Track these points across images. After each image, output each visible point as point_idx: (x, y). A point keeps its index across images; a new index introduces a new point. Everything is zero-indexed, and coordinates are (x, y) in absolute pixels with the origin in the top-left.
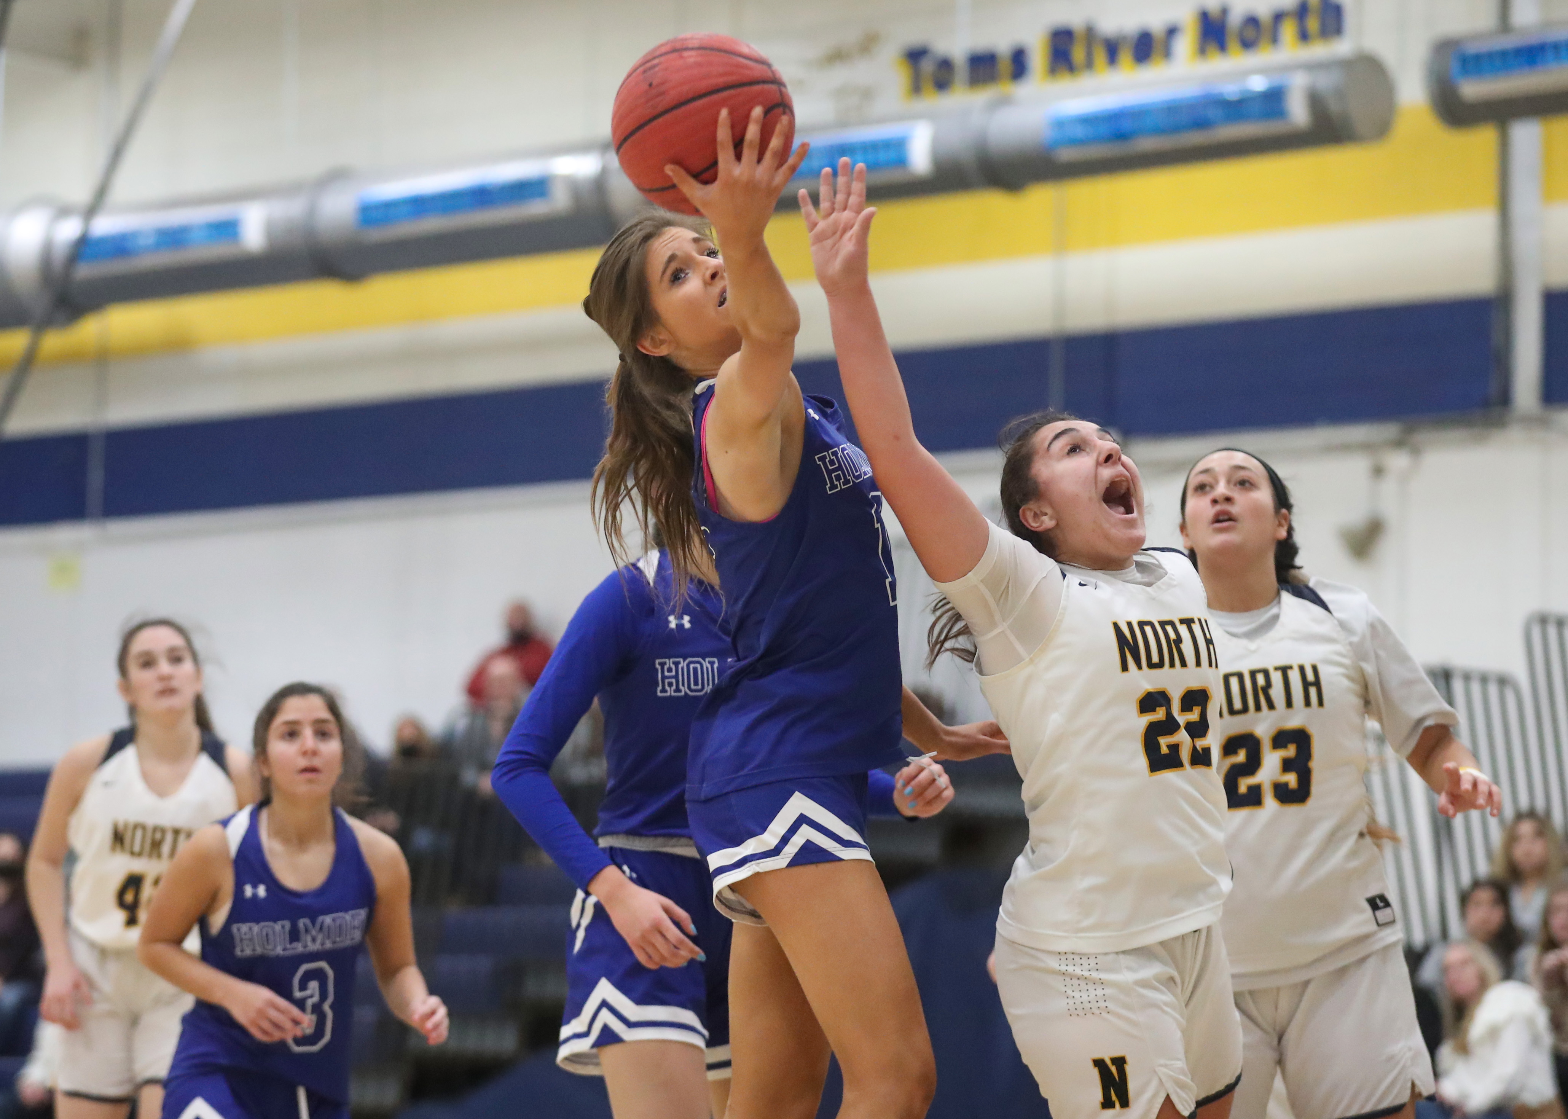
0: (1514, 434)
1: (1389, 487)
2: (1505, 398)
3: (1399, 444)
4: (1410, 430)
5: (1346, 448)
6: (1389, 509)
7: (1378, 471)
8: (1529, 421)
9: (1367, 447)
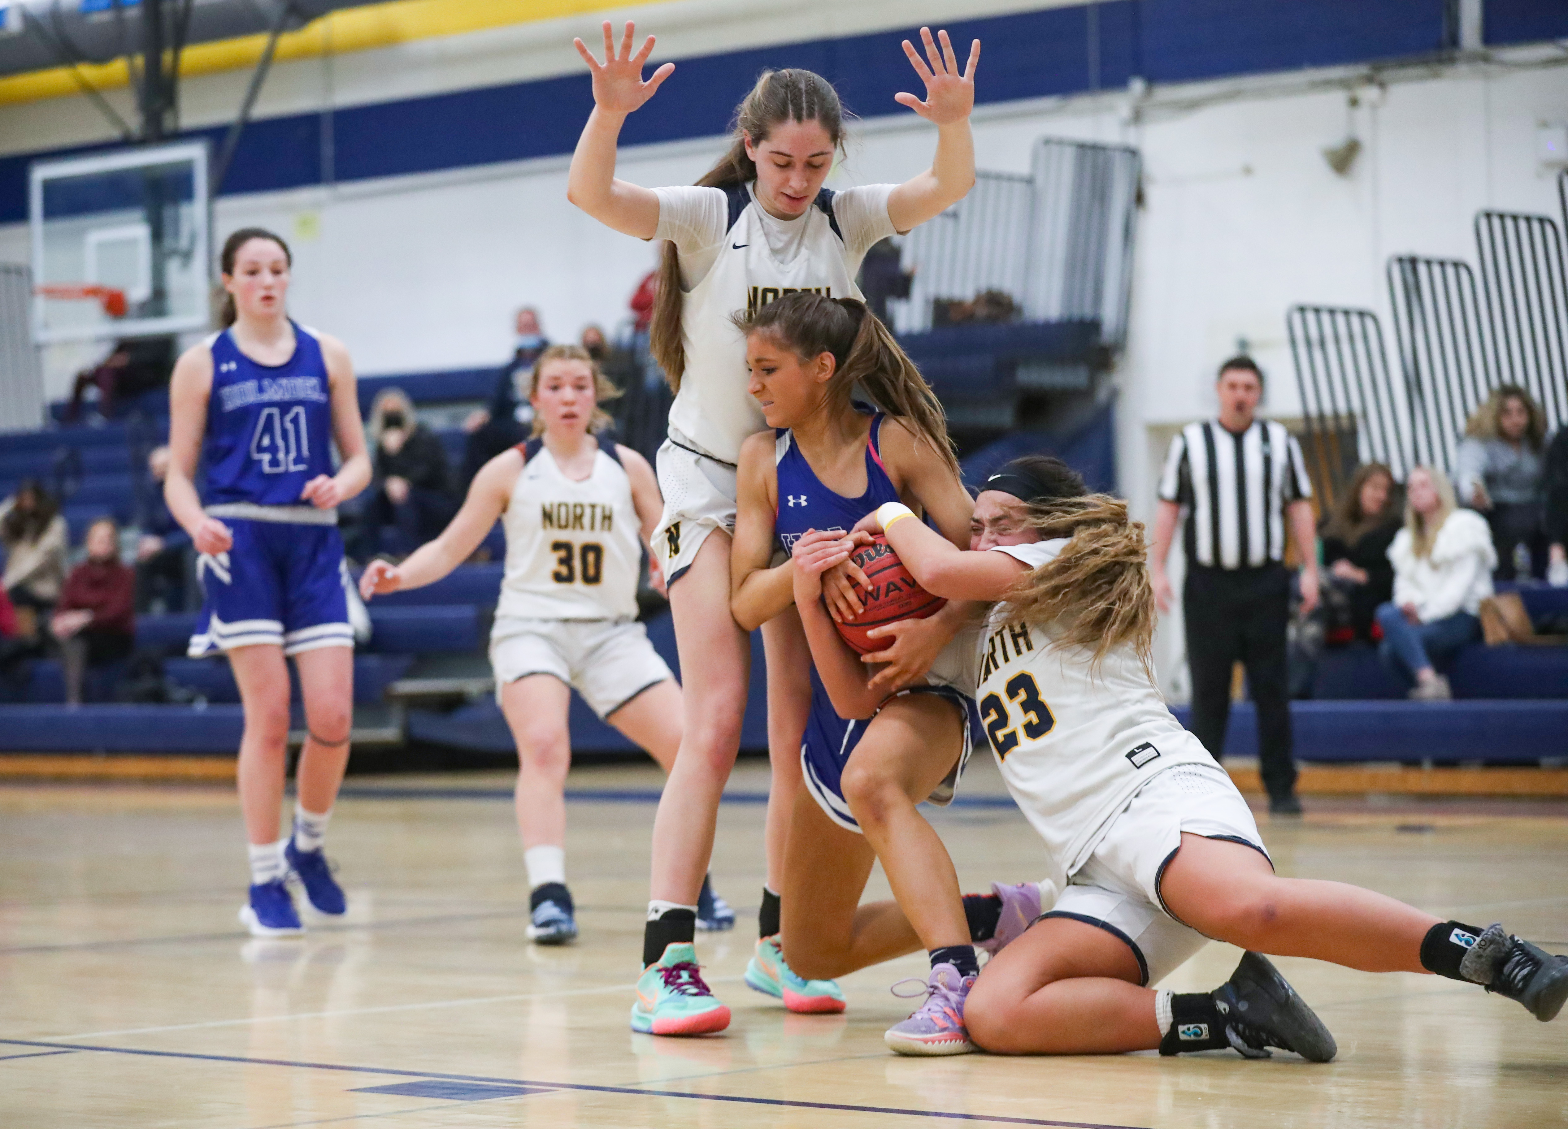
0: (1463, 69)
1: (1362, 114)
2: (1454, 41)
3: (1369, 80)
4: (1377, 69)
5: (1327, 84)
6: (1364, 134)
7: (1354, 102)
8: (1473, 58)
9: (1344, 84)
